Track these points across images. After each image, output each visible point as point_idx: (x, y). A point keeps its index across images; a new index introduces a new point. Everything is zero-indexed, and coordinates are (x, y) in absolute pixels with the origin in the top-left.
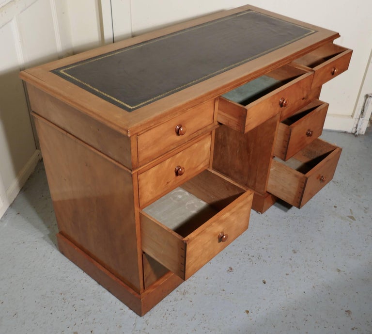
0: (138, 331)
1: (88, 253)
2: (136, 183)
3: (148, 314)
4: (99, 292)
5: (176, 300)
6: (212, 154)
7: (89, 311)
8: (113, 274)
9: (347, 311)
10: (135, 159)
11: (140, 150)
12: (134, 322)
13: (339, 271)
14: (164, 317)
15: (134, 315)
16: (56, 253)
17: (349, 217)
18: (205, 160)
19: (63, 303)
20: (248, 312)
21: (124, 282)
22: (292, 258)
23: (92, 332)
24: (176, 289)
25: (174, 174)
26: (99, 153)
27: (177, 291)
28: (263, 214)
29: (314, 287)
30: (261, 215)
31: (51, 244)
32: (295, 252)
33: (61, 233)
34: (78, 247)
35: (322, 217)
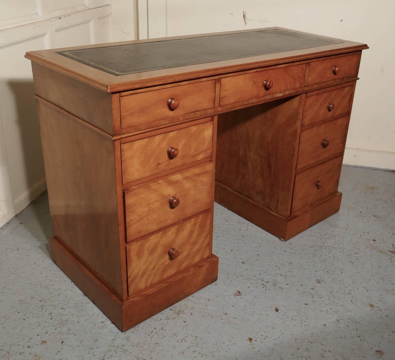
0: (116, 347)
1: (77, 258)
2: (118, 153)
3: (132, 330)
4: (82, 303)
5: (167, 319)
6: (215, 145)
7: (66, 321)
8: (98, 279)
9: (377, 351)
10: (117, 123)
11: (124, 114)
12: (114, 338)
13: (372, 306)
14: (149, 335)
15: (116, 329)
16: (49, 262)
17: (389, 251)
18: (206, 150)
19: (40, 310)
20: (251, 340)
21: (108, 288)
22: (315, 288)
23: (62, 342)
24: (170, 307)
25: (166, 156)
26: (86, 124)
27: (171, 310)
28: (288, 242)
29: (338, 320)
30: (284, 242)
31: (46, 253)
32: (319, 282)
33: (56, 238)
34: (69, 251)
35: (357, 249)
